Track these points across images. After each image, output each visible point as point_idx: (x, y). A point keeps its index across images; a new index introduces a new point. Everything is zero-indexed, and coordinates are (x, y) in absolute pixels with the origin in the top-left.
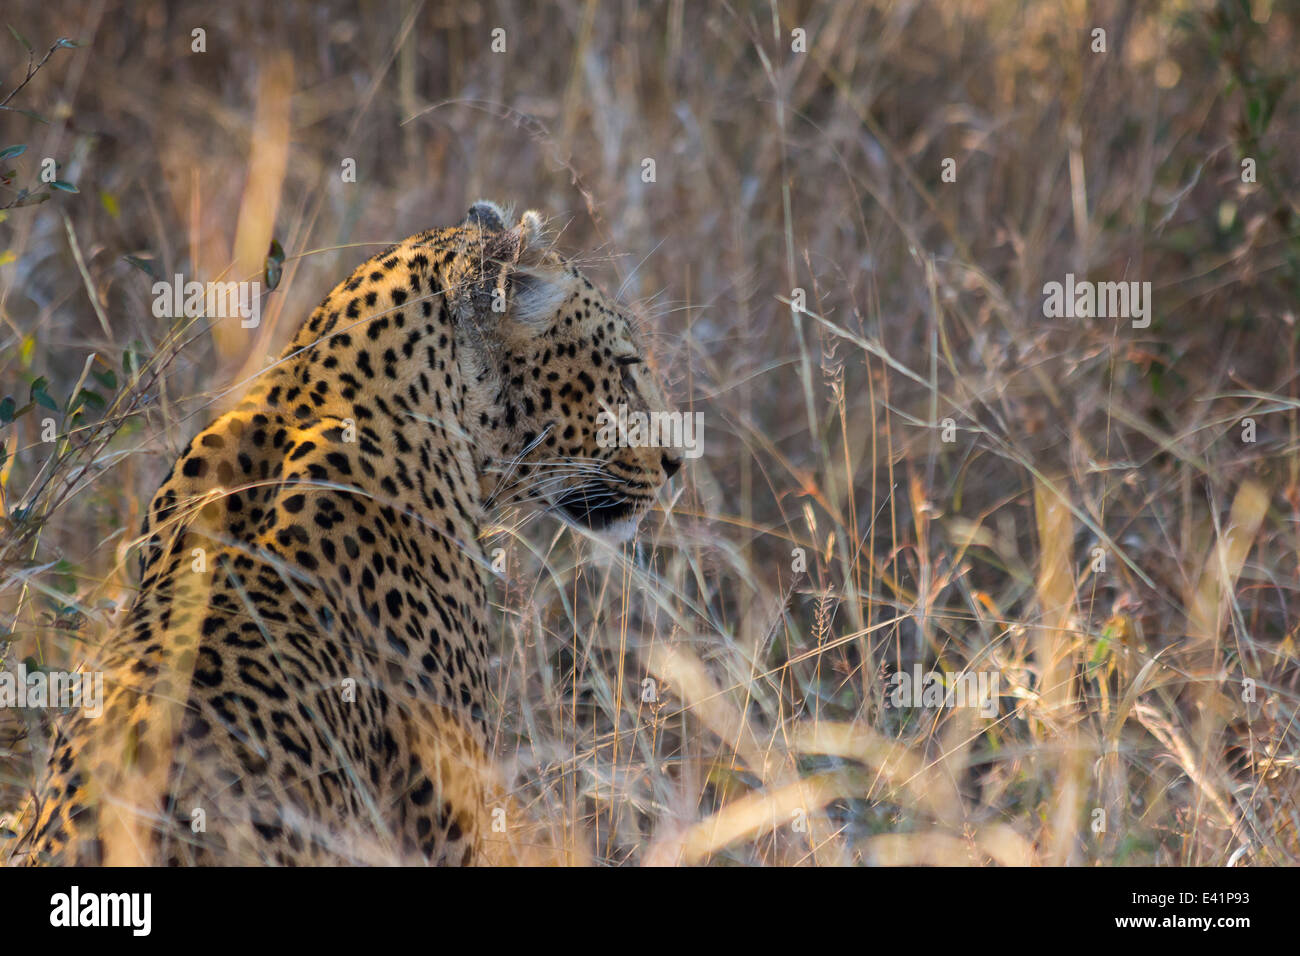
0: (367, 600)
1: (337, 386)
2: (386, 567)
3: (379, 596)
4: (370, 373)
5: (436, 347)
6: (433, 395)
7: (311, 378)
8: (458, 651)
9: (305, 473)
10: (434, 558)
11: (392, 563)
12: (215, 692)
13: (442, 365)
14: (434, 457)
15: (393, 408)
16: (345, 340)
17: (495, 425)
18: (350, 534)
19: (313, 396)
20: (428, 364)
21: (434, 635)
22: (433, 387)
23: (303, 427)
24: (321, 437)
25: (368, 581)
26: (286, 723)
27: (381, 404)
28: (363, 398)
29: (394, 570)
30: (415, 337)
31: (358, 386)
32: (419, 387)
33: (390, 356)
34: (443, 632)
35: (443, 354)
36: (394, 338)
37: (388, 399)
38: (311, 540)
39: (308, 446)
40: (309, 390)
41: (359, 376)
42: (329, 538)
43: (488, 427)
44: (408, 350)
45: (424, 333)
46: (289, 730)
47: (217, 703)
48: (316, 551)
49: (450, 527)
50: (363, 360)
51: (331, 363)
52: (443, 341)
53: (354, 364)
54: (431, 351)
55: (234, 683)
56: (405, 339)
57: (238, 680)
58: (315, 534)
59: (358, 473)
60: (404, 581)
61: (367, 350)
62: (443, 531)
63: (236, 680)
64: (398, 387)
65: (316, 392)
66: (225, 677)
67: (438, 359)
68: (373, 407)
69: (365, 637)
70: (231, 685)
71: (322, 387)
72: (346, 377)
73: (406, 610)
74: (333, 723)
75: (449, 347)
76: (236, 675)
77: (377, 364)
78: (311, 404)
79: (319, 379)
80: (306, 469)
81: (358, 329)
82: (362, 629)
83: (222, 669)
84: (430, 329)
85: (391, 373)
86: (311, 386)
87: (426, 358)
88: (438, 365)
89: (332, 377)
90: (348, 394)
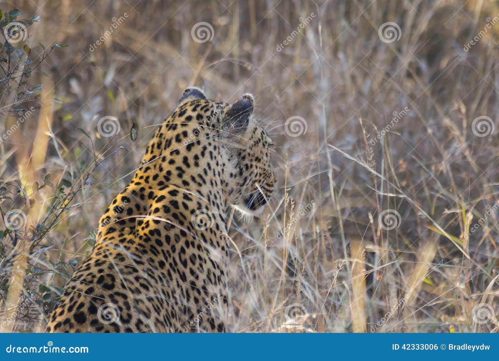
0: (182, 258)
1: (175, 173)
2: (190, 245)
3: (187, 256)
4: (188, 166)
5: (213, 151)
6: (212, 171)
7: (163, 169)
8: (218, 277)
9: (162, 208)
10: (211, 240)
11: (193, 244)
12: (110, 292)
13: (215, 157)
14: (212, 198)
15: (198, 179)
16: (177, 152)
17: (235, 176)
18: (177, 233)
19: (165, 177)
20: (210, 159)
21: (209, 270)
22: (212, 167)
23: (161, 189)
24: (168, 194)
25: (183, 251)
26: (140, 303)
27: (193, 179)
28: (186, 177)
29: (193, 246)
30: (205, 148)
31: (184, 172)
32: (207, 168)
33: (196, 157)
34: (213, 269)
35: (215, 153)
36: (197, 150)
37: (195, 176)
38: (162, 235)
39: (163, 198)
40: (163, 175)
41: (184, 167)
42: (169, 235)
43: (233, 178)
44: (203, 154)
45: (208, 146)
46: (141, 306)
47: (111, 296)
48: (163, 240)
49: (217, 227)
50: (185, 160)
51: (172, 162)
52: (215, 148)
53: (182, 162)
54: (211, 153)
55: (119, 288)
56: (202, 150)
57: (121, 287)
58: (164, 233)
59: (182, 209)
60: (197, 250)
61: (187, 156)
62: (214, 229)
63: (119, 287)
64: (200, 170)
65: (166, 175)
66: (116, 286)
67: (213, 156)
68: (189, 180)
69: (181, 272)
70: (117, 289)
71: (169, 173)
72: (179, 169)
73: (198, 262)
74: (162, 303)
75: (217, 149)
76: (120, 285)
77: (191, 161)
78: (164, 180)
79: (167, 170)
80: (162, 207)
81: (182, 147)
82: (180, 269)
83: (115, 283)
84: (210, 144)
85: (197, 165)
86: (164, 173)
87: (209, 156)
88: (214, 158)
89: (172, 168)
90: (180, 176)
